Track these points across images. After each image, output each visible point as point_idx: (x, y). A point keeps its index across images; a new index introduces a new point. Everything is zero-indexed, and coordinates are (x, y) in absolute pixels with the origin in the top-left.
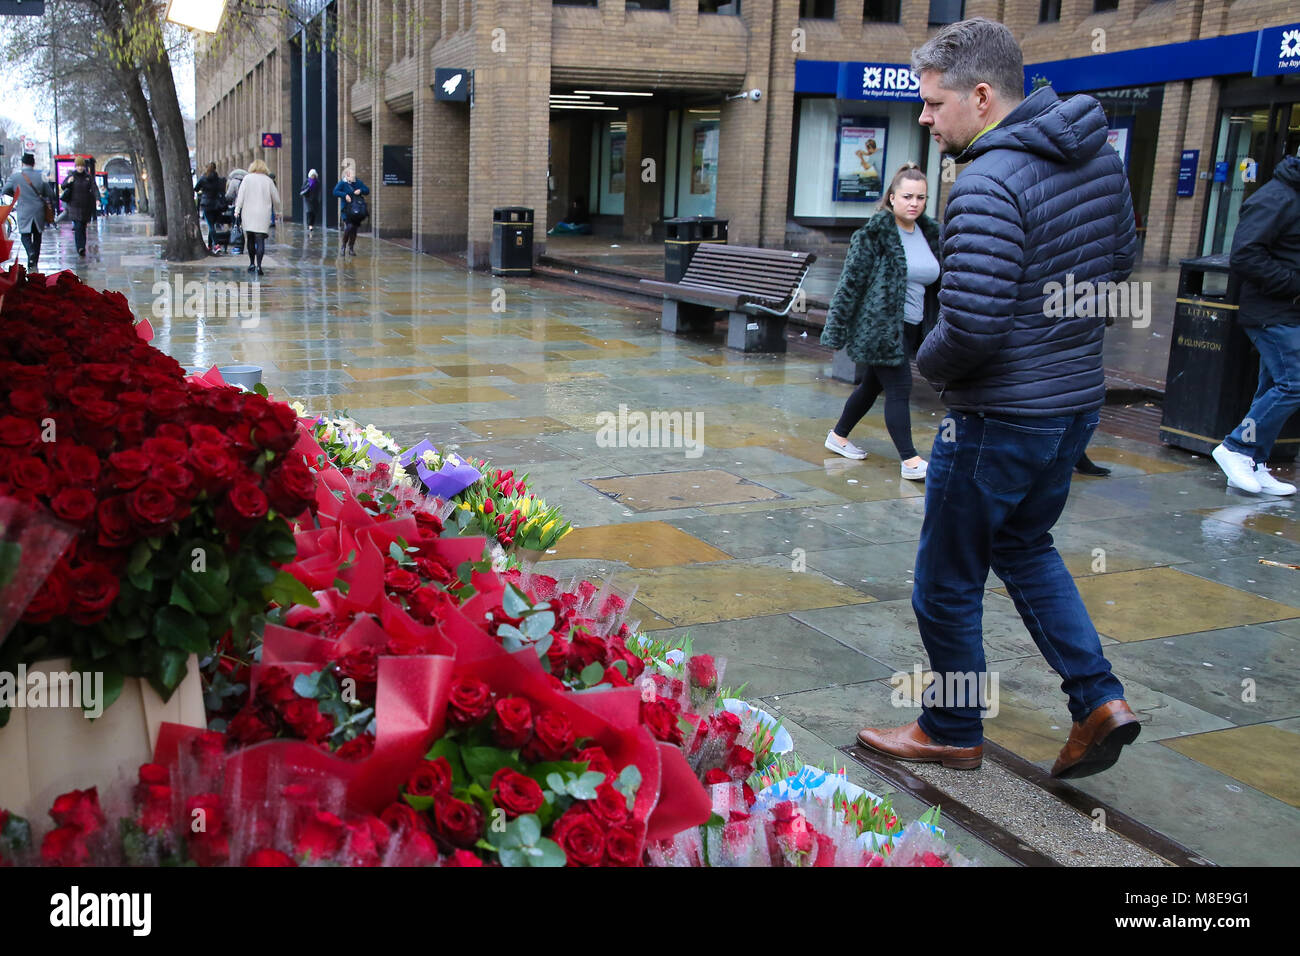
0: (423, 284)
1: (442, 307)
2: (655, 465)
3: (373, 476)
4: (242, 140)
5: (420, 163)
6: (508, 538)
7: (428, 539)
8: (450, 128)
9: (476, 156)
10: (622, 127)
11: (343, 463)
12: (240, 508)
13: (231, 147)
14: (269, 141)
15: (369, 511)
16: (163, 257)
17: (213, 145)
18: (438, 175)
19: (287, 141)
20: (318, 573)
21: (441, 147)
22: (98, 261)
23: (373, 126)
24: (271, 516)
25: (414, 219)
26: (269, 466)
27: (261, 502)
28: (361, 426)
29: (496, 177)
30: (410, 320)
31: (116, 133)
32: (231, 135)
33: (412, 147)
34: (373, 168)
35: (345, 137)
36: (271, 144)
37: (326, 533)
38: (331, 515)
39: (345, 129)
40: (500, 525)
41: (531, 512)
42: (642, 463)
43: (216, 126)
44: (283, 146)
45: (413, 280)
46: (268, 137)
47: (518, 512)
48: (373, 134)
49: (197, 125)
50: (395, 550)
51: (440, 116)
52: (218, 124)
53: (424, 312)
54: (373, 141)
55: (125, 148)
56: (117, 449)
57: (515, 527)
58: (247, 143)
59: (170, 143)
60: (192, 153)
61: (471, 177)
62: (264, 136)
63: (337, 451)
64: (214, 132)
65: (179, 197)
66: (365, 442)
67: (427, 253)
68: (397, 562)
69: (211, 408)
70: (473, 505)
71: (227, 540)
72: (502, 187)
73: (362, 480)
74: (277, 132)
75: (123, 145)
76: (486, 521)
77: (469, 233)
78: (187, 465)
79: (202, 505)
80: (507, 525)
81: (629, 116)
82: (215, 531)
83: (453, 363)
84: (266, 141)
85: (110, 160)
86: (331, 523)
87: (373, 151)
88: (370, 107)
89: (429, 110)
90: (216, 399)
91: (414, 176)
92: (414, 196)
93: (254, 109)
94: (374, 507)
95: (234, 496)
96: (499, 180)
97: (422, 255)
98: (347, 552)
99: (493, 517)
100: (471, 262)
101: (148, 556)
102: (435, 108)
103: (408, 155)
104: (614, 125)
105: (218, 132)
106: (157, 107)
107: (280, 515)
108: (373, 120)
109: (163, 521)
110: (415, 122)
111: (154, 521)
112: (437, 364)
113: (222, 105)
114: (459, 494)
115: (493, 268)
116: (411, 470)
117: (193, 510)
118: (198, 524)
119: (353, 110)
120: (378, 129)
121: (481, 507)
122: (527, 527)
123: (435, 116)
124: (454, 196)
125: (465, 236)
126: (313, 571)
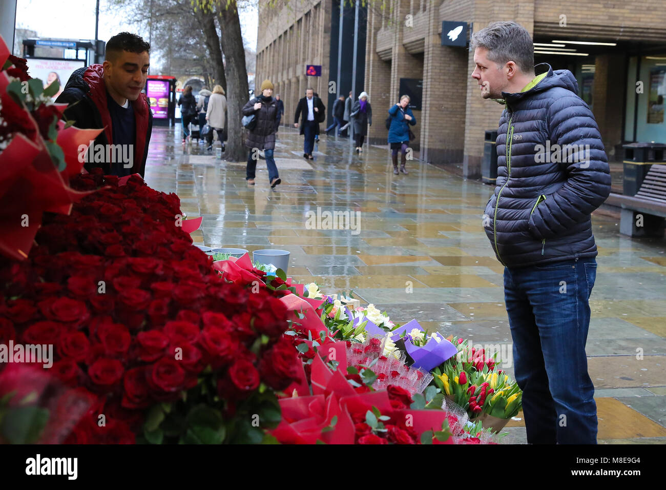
0: (427, 188)
1: (439, 207)
2: (610, 349)
3: (367, 349)
4: (291, 70)
5: (429, 93)
6: (477, 406)
7: (398, 410)
8: (453, 66)
9: (472, 89)
10: (591, 68)
11: (344, 336)
12: (236, 382)
13: (282, 75)
14: (312, 71)
15: (352, 382)
16: (223, 158)
17: (269, 73)
18: (442, 102)
19: (325, 72)
20: (305, 434)
21: (445, 81)
22: (173, 158)
23: (393, 63)
24: (262, 389)
25: (422, 136)
26: (264, 348)
27: (253, 377)
28: (365, 305)
29: (488, 106)
30: (414, 217)
31: (195, 60)
32: (283, 65)
33: (422, 80)
34: (391, 95)
35: (371, 71)
36: (313, 73)
37: (316, 400)
38: (322, 384)
39: (371, 64)
40: (472, 395)
41: (498, 385)
42: (599, 346)
43: (272, 58)
44: (322, 75)
45: (420, 184)
46: (311, 68)
47: (487, 385)
48: (392, 69)
49: (257, 56)
50: (371, 418)
51: (445, 57)
52: (273, 56)
53: (426, 211)
54: (392, 74)
55: (202, 71)
56: (146, 329)
57: (484, 397)
58: (295, 72)
59: (234, 70)
60: (251, 78)
61: (467, 105)
62: (308, 67)
63: (340, 327)
64: (270, 62)
65: (238, 112)
66: (365, 319)
67: (431, 163)
68: (371, 428)
69: (222, 300)
70: (450, 377)
71: (226, 407)
72: (492, 114)
73: (358, 352)
74: (319, 65)
75: (199, 70)
76: (460, 391)
77: (465, 150)
78: (198, 345)
79: (208, 378)
80: (477, 395)
81: (597, 60)
82: (216, 399)
83: (445, 254)
84: (309, 71)
85: (188, 80)
86: (321, 391)
87: (392, 82)
88: (391, 49)
89: (436, 52)
90: (226, 292)
91: (423, 103)
92: (423, 118)
93: (302, 47)
94: (358, 379)
95: (233, 371)
96: (490, 108)
97: (427, 165)
98: (330, 418)
99: (466, 387)
100: (466, 172)
101: (161, 418)
102: (441, 51)
103: (419, 86)
104: (584, 67)
105: (273, 62)
106: (226, 44)
107: (271, 388)
108: (393, 59)
109: (173, 389)
110: (425, 61)
111: (166, 389)
112: (433, 254)
113: (277, 42)
114: (439, 367)
115: (483, 177)
116: (400, 344)
117: (199, 381)
118: (204, 392)
119: (378, 50)
120: (396, 66)
121: (456, 379)
122: (494, 398)
123: (441, 57)
124: (454, 119)
125: (462, 151)
126: (302, 432)
